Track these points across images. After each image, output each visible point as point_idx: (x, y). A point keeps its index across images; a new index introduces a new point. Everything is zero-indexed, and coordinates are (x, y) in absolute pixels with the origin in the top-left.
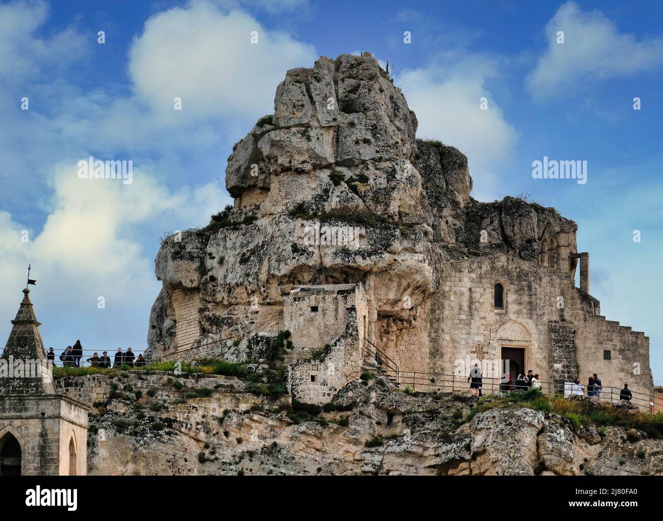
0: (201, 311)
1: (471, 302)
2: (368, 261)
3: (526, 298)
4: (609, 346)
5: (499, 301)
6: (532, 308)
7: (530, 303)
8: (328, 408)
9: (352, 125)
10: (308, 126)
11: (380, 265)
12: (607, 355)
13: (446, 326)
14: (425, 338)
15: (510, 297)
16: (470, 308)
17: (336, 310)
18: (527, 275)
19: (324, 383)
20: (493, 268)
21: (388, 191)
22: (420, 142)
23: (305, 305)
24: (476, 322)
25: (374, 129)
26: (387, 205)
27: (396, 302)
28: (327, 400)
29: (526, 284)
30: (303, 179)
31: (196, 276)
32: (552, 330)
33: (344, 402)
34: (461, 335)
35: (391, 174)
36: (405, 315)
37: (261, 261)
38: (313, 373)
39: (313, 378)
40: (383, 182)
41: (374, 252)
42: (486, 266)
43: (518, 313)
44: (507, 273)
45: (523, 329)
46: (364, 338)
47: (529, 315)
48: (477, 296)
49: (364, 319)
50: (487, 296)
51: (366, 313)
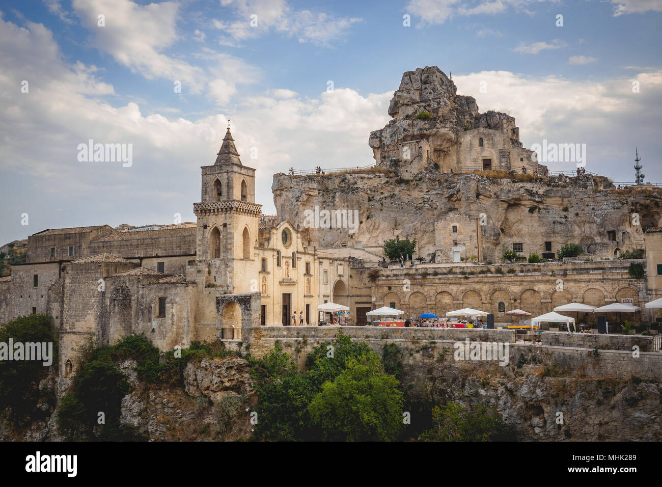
0: (381, 154)
1: (471, 144)
2: (428, 132)
3: (491, 142)
4: (522, 157)
5: (481, 144)
6: (493, 145)
9: (426, 88)
10: (410, 90)
11: (433, 133)
12: (522, 160)
13: (462, 153)
14: (455, 158)
15: (485, 142)
16: (471, 147)
17: (416, 148)
18: (491, 134)
19: (411, 173)
20: (478, 133)
21: (437, 109)
24: (473, 151)
25: (434, 89)
26: (438, 113)
27: (441, 145)
28: (412, 178)
29: (490, 137)
30: (409, 108)
31: (378, 143)
32: (501, 152)
33: (418, 178)
34: (468, 156)
35: (439, 103)
36: (445, 150)
37: (395, 136)
38: (407, 169)
39: (407, 171)
40: (436, 106)
41: (430, 128)
42: (476, 132)
43: (488, 147)
44: (484, 134)
45: (490, 153)
46: (428, 157)
47: (493, 148)
48: (473, 143)
49: (428, 151)
50: (476, 142)
51: (429, 149)
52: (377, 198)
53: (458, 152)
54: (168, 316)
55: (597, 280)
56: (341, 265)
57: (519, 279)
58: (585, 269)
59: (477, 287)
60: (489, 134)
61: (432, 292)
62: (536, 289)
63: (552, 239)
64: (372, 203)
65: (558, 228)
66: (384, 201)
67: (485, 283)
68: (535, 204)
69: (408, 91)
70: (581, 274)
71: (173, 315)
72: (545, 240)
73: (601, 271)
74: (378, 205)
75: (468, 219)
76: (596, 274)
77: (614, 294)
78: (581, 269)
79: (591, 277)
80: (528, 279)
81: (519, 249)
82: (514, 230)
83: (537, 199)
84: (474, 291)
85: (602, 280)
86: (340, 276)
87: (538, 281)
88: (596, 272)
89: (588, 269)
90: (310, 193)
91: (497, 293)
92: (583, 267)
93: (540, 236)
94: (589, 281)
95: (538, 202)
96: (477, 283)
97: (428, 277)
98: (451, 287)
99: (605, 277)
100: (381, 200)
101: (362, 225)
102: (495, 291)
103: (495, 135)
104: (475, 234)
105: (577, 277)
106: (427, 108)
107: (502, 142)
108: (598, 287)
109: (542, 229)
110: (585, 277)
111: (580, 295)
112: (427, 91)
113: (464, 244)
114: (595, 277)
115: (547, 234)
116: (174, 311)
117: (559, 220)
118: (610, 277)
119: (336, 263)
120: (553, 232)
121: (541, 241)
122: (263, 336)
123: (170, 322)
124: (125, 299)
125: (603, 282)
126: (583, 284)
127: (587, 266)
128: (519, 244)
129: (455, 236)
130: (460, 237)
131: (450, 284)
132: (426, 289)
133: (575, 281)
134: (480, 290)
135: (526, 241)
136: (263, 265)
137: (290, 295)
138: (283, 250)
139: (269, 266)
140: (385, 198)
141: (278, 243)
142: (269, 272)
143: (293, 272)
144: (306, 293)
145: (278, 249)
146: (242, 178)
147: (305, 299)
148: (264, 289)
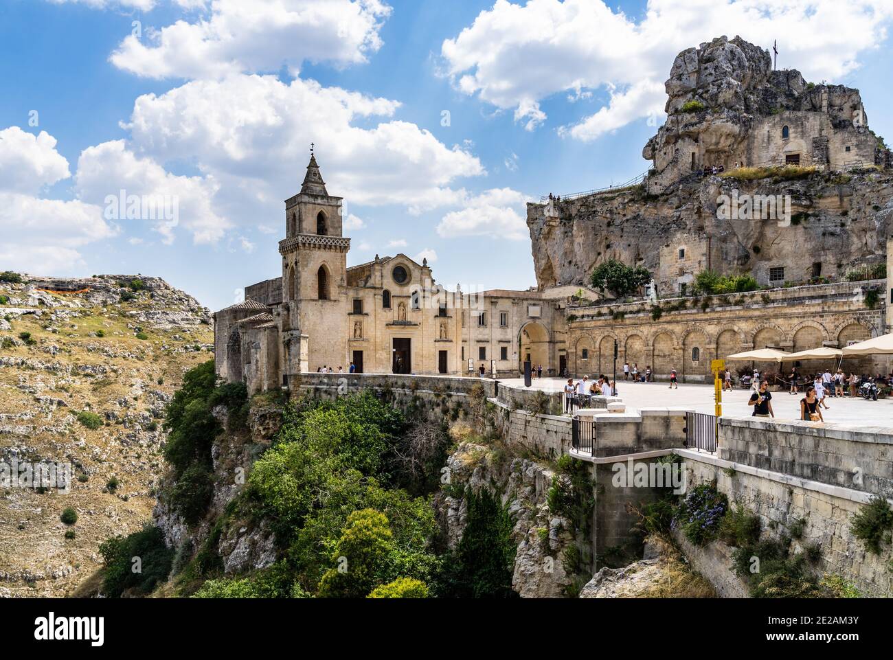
1: (769, 137)
2: (695, 127)
3: (800, 130)
4: (849, 144)
5: (785, 134)
6: (803, 134)
7: (802, 131)
8: (662, 195)
9: (706, 68)
10: (682, 74)
11: (702, 127)
12: (848, 149)
13: (755, 151)
15: (791, 131)
16: (768, 140)
17: (672, 152)
18: (800, 118)
19: (661, 185)
20: (781, 119)
21: (717, 95)
22: (775, 73)
23: (662, 153)
24: (772, 145)
25: (716, 68)
26: (717, 100)
27: (717, 144)
28: (662, 191)
29: (799, 123)
32: (814, 142)
34: (763, 154)
35: (719, 86)
36: (727, 149)
39: (656, 183)
41: (699, 123)
42: (777, 119)
43: (795, 137)
44: (789, 119)
45: (798, 145)
46: (693, 162)
47: (802, 138)
48: (772, 134)
49: (693, 154)
50: (778, 133)
51: (696, 151)
52: (617, 222)
53: (749, 150)
54: (253, 362)
55: (814, 315)
56: (534, 305)
57: (717, 315)
58: (799, 298)
59: (669, 327)
60: (797, 119)
61: (623, 336)
62: (736, 329)
63: (822, 259)
64: (612, 228)
65: (830, 241)
66: (625, 224)
67: (678, 322)
68: (801, 210)
69: (679, 78)
70: (793, 305)
71: (257, 361)
72: (813, 260)
73: (820, 301)
74: (617, 231)
75: (697, 239)
76: (813, 306)
77: (836, 335)
78: (795, 299)
79: (807, 309)
80: (728, 315)
81: (780, 276)
82: (773, 250)
83: (804, 203)
84: (666, 332)
85: (821, 315)
86: (533, 318)
87: (740, 318)
88: (813, 302)
89: (804, 298)
90: (551, 223)
91: (692, 335)
92: (797, 295)
93: (807, 256)
94: (804, 316)
95: (805, 206)
96: (669, 322)
97: (626, 316)
98: (642, 328)
99: (826, 309)
100: (622, 222)
101: (600, 257)
102: (688, 333)
103: (807, 118)
104: (704, 258)
105: (788, 311)
106: (704, 95)
107: (817, 127)
108: (815, 325)
109: (809, 246)
110: (798, 310)
111: (790, 337)
112: (708, 72)
113: (692, 273)
114: (813, 310)
115: (814, 252)
116: (258, 356)
117: (831, 229)
118: (833, 309)
119: (525, 303)
120: (823, 249)
121: (808, 262)
122: (303, 383)
123: (254, 367)
124: (234, 345)
125: (822, 316)
126: (796, 321)
127: (802, 294)
128: (780, 268)
129: (682, 263)
130: (688, 264)
131: (641, 324)
132: (617, 332)
133: (786, 316)
134: (673, 332)
135: (789, 263)
136: (358, 307)
137: (409, 340)
138: (394, 289)
139: (367, 307)
140: (627, 220)
141: (385, 281)
142: (367, 314)
143: (414, 314)
144: (438, 338)
145: (385, 287)
146: (318, 209)
147: (437, 344)
148: (358, 332)
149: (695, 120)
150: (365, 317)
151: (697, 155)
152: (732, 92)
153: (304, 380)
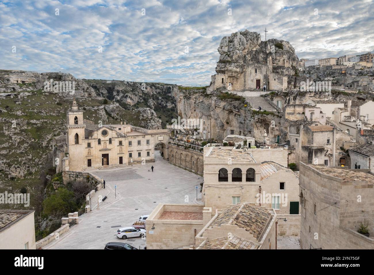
1: (251, 72)
2: (223, 69)
4: (275, 78)
5: (256, 72)
6: (261, 72)
11: (225, 69)
12: (275, 80)
14: (243, 79)
15: (257, 71)
20: (254, 66)
24: (252, 76)
25: (233, 45)
26: (232, 58)
27: (232, 75)
29: (260, 68)
32: (264, 76)
33: (212, 93)
34: (249, 78)
35: (233, 53)
36: (236, 76)
42: (253, 66)
43: (259, 73)
44: (257, 66)
45: (260, 76)
47: (261, 74)
48: (252, 71)
49: (223, 79)
50: (253, 71)
51: (224, 78)
53: (245, 76)
56: (161, 136)
60: (259, 67)
61: (180, 153)
67: (190, 152)
69: (222, 47)
72: (239, 130)
80: (198, 153)
82: (231, 124)
83: (237, 110)
86: (160, 141)
87: (201, 155)
91: (192, 157)
96: (188, 152)
97: (180, 146)
98: (183, 152)
100: (198, 103)
103: (262, 67)
104: (209, 126)
107: (265, 71)
112: (231, 46)
115: (239, 128)
117: (242, 121)
119: (157, 136)
128: (233, 130)
130: (205, 127)
131: (183, 150)
132: (178, 151)
134: (189, 155)
135: (235, 129)
136: (89, 145)
137: (108, 154)
138: (102, 138)
139: (92, 145)
140: (200, 102)
141: (99, 136)
142: (92, 148)
143: (110, 146)
144: (119, 153)
145: (99, 138)
146: (75, 116)
147: (118, 155)
148: (89, 153)
149: (223, 67)
150: (92, 149)
151: (224, 79)
152: (237, 55)
153: (67, 173)
